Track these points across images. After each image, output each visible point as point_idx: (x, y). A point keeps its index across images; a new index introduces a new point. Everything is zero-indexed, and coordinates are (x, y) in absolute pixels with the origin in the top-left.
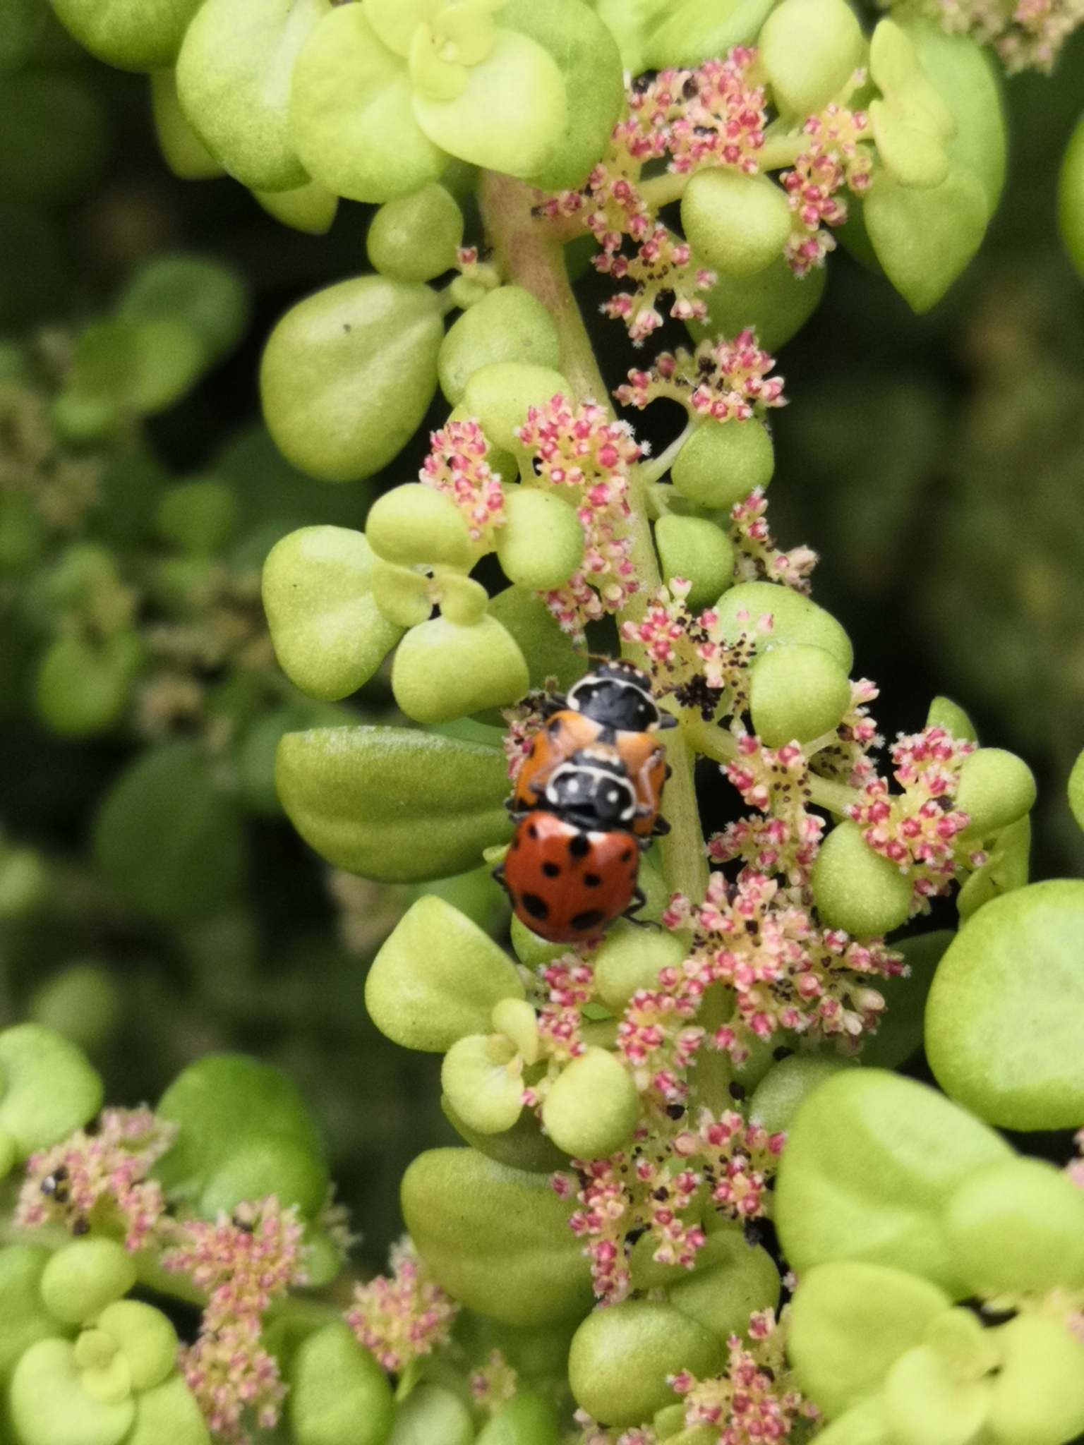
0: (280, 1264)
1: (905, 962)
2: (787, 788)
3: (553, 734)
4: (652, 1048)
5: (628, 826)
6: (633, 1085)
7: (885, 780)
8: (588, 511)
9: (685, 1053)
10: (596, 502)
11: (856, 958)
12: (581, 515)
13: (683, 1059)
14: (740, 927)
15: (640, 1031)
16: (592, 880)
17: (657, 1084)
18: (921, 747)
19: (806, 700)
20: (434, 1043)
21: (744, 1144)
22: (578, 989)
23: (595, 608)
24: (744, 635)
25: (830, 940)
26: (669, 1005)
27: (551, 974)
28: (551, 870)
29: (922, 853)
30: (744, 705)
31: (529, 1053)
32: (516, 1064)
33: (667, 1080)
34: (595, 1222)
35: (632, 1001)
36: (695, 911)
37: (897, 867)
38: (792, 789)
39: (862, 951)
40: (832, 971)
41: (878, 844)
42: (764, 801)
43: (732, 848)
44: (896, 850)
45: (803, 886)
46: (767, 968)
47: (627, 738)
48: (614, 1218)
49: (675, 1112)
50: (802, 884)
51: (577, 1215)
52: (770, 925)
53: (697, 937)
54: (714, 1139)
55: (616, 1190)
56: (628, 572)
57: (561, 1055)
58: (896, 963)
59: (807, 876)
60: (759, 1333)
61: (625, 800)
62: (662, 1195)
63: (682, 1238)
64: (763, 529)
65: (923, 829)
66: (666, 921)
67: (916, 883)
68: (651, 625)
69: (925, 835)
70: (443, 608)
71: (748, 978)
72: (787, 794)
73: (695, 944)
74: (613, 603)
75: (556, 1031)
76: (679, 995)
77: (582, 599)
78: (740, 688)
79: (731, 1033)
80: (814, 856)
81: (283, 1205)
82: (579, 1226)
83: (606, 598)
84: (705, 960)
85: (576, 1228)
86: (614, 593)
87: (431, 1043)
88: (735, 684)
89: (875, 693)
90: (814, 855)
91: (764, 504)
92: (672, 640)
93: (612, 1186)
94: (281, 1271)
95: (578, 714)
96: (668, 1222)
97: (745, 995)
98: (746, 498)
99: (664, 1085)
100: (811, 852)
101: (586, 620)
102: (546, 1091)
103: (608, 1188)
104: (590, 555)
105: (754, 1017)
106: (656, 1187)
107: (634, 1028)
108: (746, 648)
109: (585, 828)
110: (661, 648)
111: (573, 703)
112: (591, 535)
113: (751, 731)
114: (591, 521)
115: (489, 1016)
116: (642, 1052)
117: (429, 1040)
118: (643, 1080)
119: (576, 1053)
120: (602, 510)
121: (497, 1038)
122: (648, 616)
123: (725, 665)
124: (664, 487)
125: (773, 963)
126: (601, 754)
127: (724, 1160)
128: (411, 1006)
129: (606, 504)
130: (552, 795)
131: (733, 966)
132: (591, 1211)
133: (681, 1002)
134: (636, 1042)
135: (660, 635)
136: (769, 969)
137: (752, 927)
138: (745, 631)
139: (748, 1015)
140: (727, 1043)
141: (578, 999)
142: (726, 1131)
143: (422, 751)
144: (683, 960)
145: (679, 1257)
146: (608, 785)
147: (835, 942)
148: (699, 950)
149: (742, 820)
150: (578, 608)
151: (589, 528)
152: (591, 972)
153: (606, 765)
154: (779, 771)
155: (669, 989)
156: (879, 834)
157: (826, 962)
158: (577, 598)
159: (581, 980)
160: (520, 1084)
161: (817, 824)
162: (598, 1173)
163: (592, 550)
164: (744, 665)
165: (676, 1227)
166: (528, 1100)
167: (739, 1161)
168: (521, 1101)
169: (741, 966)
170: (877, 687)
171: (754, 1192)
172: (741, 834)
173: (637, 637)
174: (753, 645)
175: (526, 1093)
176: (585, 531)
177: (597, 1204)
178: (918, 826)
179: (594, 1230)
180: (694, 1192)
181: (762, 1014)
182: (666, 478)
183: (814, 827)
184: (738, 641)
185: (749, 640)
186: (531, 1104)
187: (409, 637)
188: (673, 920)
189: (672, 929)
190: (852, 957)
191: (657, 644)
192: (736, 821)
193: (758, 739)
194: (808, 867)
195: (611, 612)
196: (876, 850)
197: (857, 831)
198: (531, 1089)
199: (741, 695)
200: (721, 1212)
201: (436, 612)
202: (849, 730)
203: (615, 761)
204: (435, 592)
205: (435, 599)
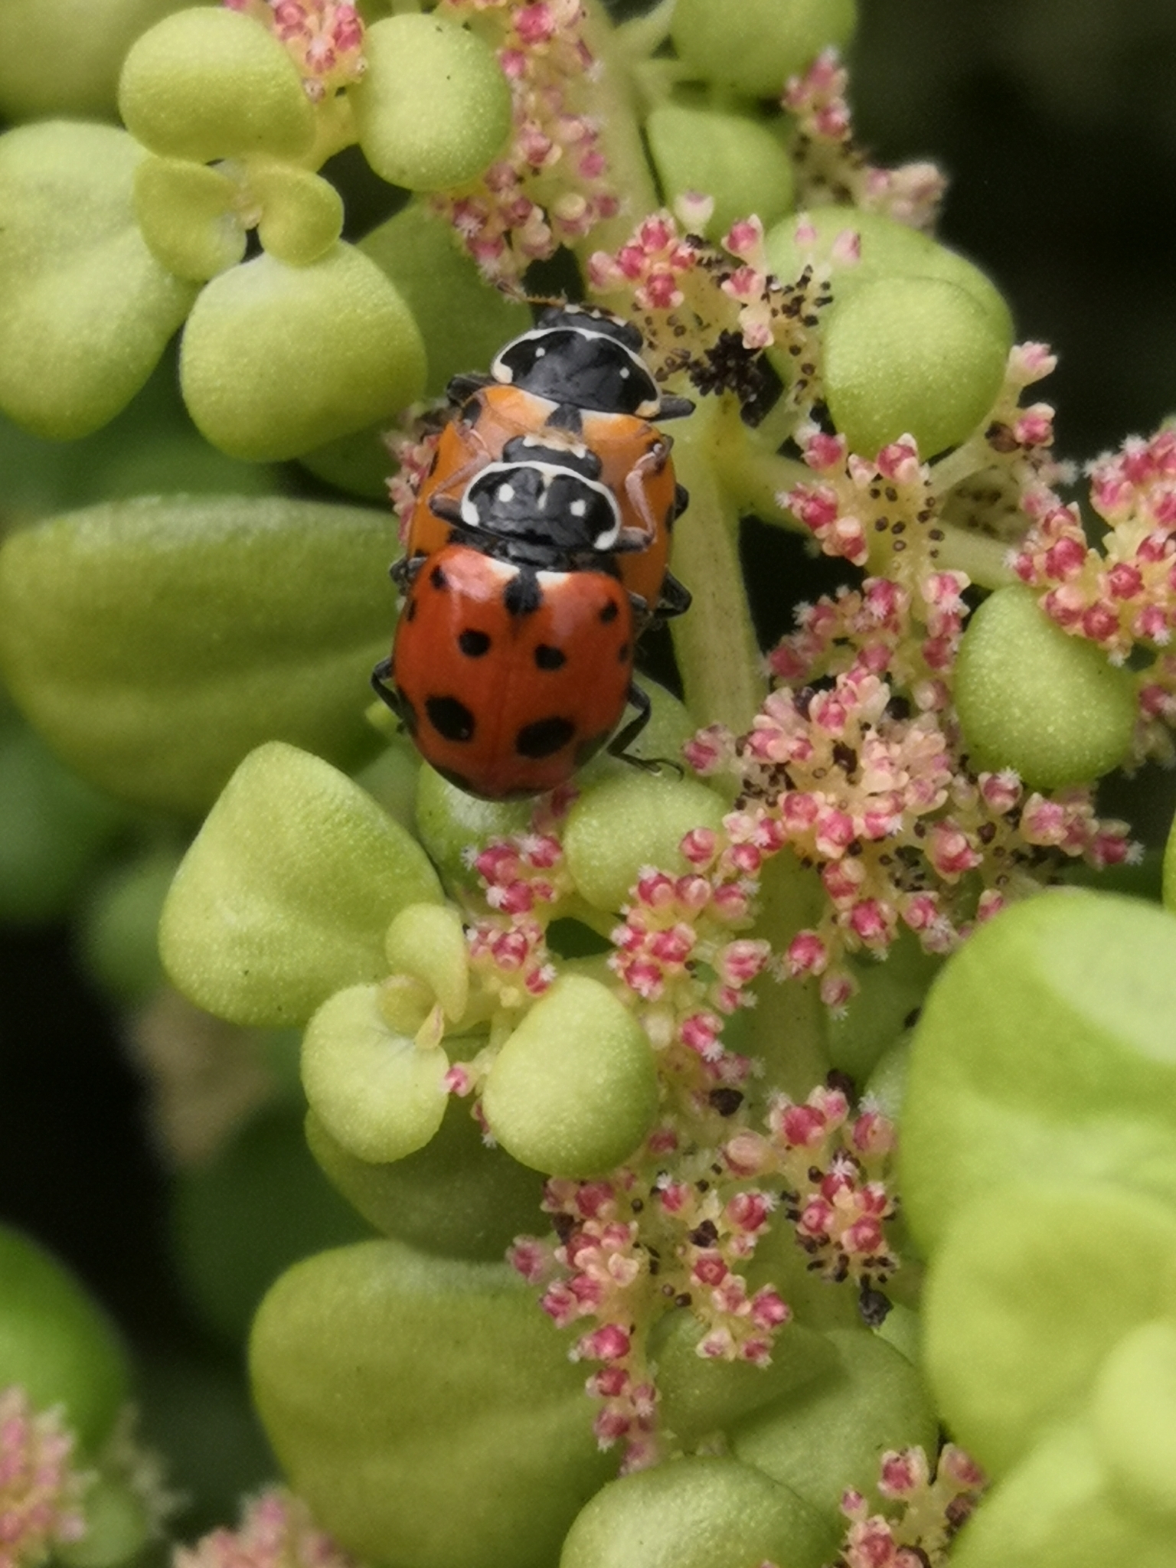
0: (32, 1500)
1: (1132, 837)
2: (899, 528)
3: (468, 422)
4: (675, 968)
5: (607, 562)
6: (643, 1038)
7: (1074, 506)
8: (516, 54)
9: (736, 982)
10: (528, 34)
11: (1039, 821)
12: (504, 61)
13: (731, 994)
14: (822, 753)
15: (649, 938)
16: (548, 657)
17: (688, 1039)
18: (1138, 457)
19: (924, 367)
20: (284, 1008)
21: (853, 1147)
22: (537, 879)
23: (537, 235)
24: (809, 268)
25: (992, 788)
26: (701, 894)
27: (487, 860)
28: (475, 642)
29: (1146, 624)
30: (816, 390)
31: (453, 1001)
32: (433, 1025)
33: (704, 1030)
34: (587, 1291)
35: (633, 890)
36: (743, 746)
37: (1104, 655)
38: (908, 531)
39: (1051, 808)
40: (999, 851)
41: (1069, 616)
42: (857, 544)
43: (809, 654)
44: (1100, 618)
45: (939, 712)
46: (871, 815)
47: (601, 423)
48: (621, 1284)
49: (727, 1101)
50: (939, 707)
51: (556, 1288)
52: (876, 744)
53: (747, 784)
54: (796, 1135)
55: (623, 1235)
56: (596, 173)
57: (511, 996)
58: (1114, 840)
59: (947, 694)
60: (899, 1487)
61: (600, 517)
62: (705, 1235)
63: (746, 1308)
64: (841, 115)
65: (1144, 582)
66: (691, 759)
67: (1142, 694)
68: (639, 251)
69: (1150, 593)
70: (264, 236)
71: (839, 832)
72: (900, 537)
73: (743, 793)
74: (571, 226)
75: (499, 947)
76: (718, 879)
77: (514, 215)
78: (806, 357)
79: (817, 944)
80: (956, 648)
81: (35, 1406)
82: (559, 1308)
83: (558, 218)
84: (761, 812)
85: (554, 1314)
86: (573, 206)
87: (280, 1009)
88: (795, 350)
89: (1050, 362)
90: (954, 646)
91: (841, 76)
92: (677, 270)
93: (615, 1228)
94: (34, 1514)
95: (512, 388)
96: (717, 1281)
97: (836, 865)
98: (809, 69)
99: (701, 1039)
100: (949, 640)
101: (524, 262)
102: (487, 1068)
103: (608, 1232)
104: (524, 134)
105: (855, 907)
106: (695, 1225)
107: (639, 933)
108: (813, 290)
109: (530, 565)
110: (658, 285)
111: (502, 372)
112: (522, 97)
113: (829, 429)
114: (522, 75)
115: (380, 949)
116: (656, 975)
117: (275, 1005)
118: (661, 1030)
119: (538, 986)
120: (539, 48)
121: (398, 982)
122: (634, 236)
123: (774, 313)
124: (661, 65)
125: (882, 805)
126: (556, 442)
127: (816, 1176)
128: (241, 941)
129: (548, 37)
130: (470, 514)
131: (813, 814)
132: (581, 1274)
133: (722, 892)
134: (643, 957)
135: (656, 265)
136: (877, 816)
137: (846, 757)
138: (810, 262)
139: (845, 903)
140: (811, 961)
141: (538, 898)
142: (817, 1117)
143: (245, 530)
144: (723, 815)
145: (743, 1348)
146: (568, 489)
147: (1002, 791)
148: (751, 802)
149: (825, 600)
150: (508, 234)
151: (519, 86)
152: (557, 846)
153: (566, 459)
154: (883, 497)
155: (699, 868)
156: (1067, 596)
157: (986, 832)
158: (503, 212)
159: (541, 862)
160: (442, 1062)
161: (954, 581)
162: (589, 1209)
163: (528, 126)
164: (811, 321)
165: (733, 1288)
166: (457, 1084)
167: (842, 1169)
168: (444, 1088)
169: (825, 814)
170: (1051, 352)
171: (871, 1214)
172: (821, 622)
173: (615, 271)
174: (826, 286)
175: (452, 1072)
176: (512, 91)
177: (587, 1260)
178: (1137, 576)
179: (587, 1308)
180: (764, 1228)
181: (868, 904)
182: (667, 48)
183: (950, 587)
184: (798, 278)
185: (818, 277)
186: (463, 1091)
187: (207, 295)
188: (703, 757)
189: (701, 772)
190: (1031, 819)
191: (651, 279)
192: (813, 601)
193: (841, 439)
194: (945, 670)
195: (569, 243)
196: (1065, 628)
197: (1030, 600)
198: (460, 1065)
199: (808, 368)
200: (816, 1271)
201: (253, 247)
202: (1006, 432)
203: (580, 452)
204: (250, 207)
205: (249, 219)
